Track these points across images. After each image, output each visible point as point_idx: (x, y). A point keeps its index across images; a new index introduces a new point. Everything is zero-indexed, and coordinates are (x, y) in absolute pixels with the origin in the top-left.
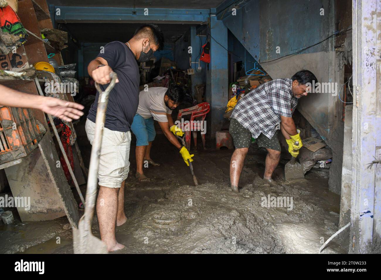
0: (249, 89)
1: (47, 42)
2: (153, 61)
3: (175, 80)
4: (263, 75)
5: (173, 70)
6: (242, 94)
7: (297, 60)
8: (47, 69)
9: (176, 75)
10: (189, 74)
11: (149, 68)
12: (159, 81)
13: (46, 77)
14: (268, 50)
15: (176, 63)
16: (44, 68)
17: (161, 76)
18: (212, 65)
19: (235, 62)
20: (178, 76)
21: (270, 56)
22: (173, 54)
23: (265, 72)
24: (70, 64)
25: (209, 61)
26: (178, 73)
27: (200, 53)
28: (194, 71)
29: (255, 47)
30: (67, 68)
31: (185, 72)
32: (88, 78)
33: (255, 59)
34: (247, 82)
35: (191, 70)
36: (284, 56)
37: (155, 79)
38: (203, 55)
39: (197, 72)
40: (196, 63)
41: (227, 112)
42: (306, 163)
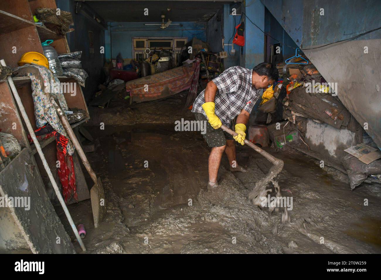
0: (288, 79)
1: (42, 25)
2: (184, 42)
3: (207, 64)
4: (305, 63)
5: (204, 53)
6: (280, 84)
7: (352, 48)
8: (38, 61)
9: (207, 58)
10: (222, 57)
11: (180, 49)
12: (189, 65)
13: (31, 73)
14: (312, 33)
15: (208, 44)
16: (34, 60)
17: (192, 59)
18: (246, 49)
19: (272, 45)
20: (210, 60)
21: (315, 41)
22: (205, 35)
23: (308, 60)
24: (75, 52)
25: (243, 44)
26: (209, 56)
27: (234, 35)
28: (227, 54)
29: (297, 29)
30: (71, 56)
31: (217, 55)
32: (115, 61)
33: (297, 43)
34: (285, 70)
35: (223, 53)
36: (334, 42)
37: (184, 63)
38: (237, 38)
39: (230, 55)
40: (229, 45)
41: (262, 104)
42: (356, 177)
